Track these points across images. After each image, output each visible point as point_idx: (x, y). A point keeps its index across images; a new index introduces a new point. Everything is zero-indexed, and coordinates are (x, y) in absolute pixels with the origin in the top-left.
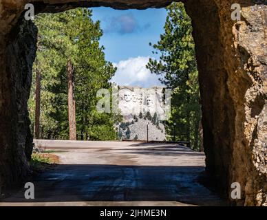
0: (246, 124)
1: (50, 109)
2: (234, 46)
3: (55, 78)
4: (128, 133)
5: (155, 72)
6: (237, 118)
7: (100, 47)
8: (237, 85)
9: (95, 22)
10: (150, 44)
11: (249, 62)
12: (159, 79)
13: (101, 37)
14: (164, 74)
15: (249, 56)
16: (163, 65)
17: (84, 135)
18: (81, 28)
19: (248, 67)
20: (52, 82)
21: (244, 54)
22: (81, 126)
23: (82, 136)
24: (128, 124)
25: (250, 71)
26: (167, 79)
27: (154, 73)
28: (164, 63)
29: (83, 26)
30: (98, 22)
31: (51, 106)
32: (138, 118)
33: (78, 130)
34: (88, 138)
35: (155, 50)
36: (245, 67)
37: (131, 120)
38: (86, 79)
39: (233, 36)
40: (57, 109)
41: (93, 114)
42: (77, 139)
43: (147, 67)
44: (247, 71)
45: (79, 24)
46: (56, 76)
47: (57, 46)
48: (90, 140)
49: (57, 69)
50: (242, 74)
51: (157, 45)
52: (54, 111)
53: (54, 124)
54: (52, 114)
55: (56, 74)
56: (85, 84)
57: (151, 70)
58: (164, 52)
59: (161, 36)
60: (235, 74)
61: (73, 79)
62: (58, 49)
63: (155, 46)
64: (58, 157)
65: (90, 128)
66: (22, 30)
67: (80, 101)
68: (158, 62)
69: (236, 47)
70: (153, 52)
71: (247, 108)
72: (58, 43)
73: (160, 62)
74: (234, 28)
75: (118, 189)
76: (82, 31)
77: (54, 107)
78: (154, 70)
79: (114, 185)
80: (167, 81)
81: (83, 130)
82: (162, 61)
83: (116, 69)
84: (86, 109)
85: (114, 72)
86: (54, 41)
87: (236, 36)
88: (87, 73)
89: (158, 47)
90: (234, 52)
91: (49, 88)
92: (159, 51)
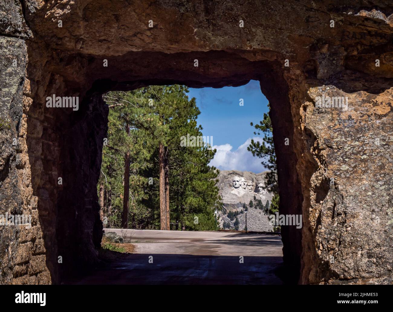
0: (311, 209)
1: (142, 195)
2: (301, 128)
3: (147, 161)
4: (236, 224)
5: (258, 155)
6: (304, 204)
7: (198, 126)
8: (304, 169)
9: (190, 100)
10: (252, 124)
11: (315, 145)
12: (262, 163)
13: (199, 116)
14: (268, 157)
15: (315, 138)
16: (267, 147)
17: (180, 225)
18: (174, 106)
19: (314, 150)
20: (144, 165)
21: (311, 136)
22: (175, 215)
23: (177, 226)
24: (237, 214)
25: (316, 155)
26: (272, 163)
27: (256, 156)
28: (267, 145)
29: (176, 104)
30: (194, 99)
31: (143, 192)
32: (248, 207)
33: (171, 218)
34: (184, 228)
35: (257, 131)
36: (311, 150)
37: (240, 209)
38: (181, 162)
39: (301, 117)
40: (150, 195)
41: (189, 202)
42: (171, 229)
43: (249, 149)
44: (313, 155)
45: (173, 102)
46: (148, 158)
47: (146, 125)
48: (185, 230)
49: (149, 151)
50: (308, 157)
51: (260, 125)
52: (146, 197)
53: (146, 213)
54: (143, 202)
55: (148, 156)
56: (180, 167)
57: (253, 153)
58: (267, 133)
59: (265, 114)
60: (302, 157)
61: (166, 162)
62: (147, 129)
63: (257, 127)
64: (134, 247)
65: (185, 217)
66: (91, 109)
67: (175, 187)
68: (261, 144)
69: (303, 129)
70: (255, 133)
71: (312, 193)
72: (147, 122)
73: (264, 143)
74: (301, 109)
75: (186, 279)
76: (176, 109)
77: (146, 193)
78: (256, 153)
79: (184, 275)
80: (270, 165)
81: (177, 218)
82: (266, 143)
83: (215, 151)
84: (181, 196)
85: (213, 154)
86: (142, 119)
87: (303, 117)
88: (183, 156)
89: (260, 127)
90: (301, 134)
91: (140, 172)
92: (261, 132)
